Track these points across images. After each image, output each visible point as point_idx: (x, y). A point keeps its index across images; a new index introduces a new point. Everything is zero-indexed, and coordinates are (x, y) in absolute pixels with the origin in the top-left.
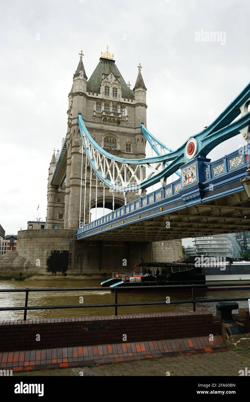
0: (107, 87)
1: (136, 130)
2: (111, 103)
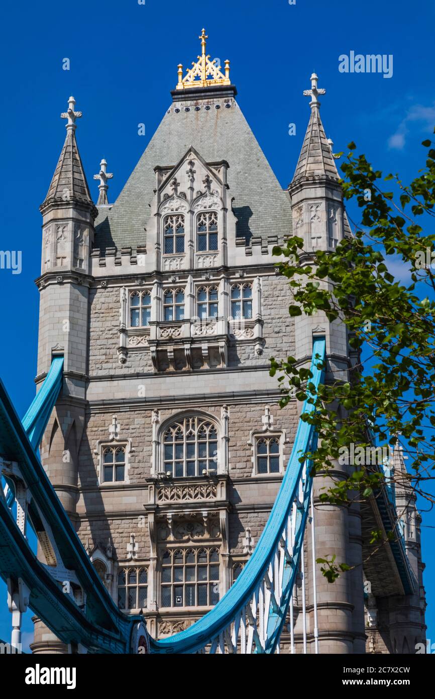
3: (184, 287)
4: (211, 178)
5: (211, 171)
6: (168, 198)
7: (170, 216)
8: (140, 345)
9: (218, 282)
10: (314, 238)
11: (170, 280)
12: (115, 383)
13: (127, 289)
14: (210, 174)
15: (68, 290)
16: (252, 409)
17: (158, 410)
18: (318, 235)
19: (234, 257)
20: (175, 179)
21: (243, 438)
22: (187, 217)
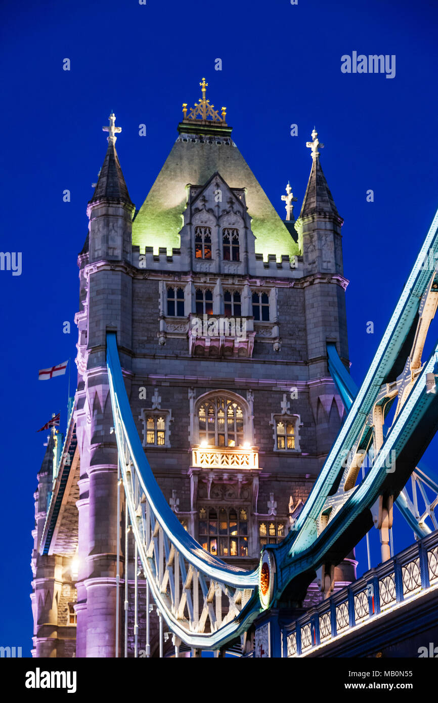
0: (203, 230)
1: (312, 366)
2: (218, 281)
3: (213, 288)
4: (234, 201)
5: (234, 195)
6: (198, 210)
7: (200, 227)
8: (176, 331)
9: (242, 287)
10: (325, 262)
11: (202, 280)
12: (157, 361)
13: (165, 282)
14: (234, 198)
15: (120, 277)
16: (272, 395)
17: (194, 387)
18: (328, 260)
19: (255, 269)
20: (204, 197)
21: (266, 419)
22: (214, 230)
